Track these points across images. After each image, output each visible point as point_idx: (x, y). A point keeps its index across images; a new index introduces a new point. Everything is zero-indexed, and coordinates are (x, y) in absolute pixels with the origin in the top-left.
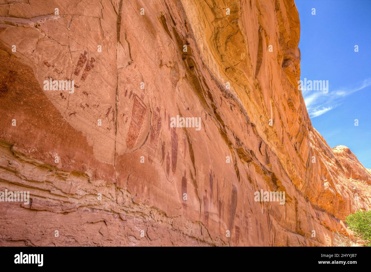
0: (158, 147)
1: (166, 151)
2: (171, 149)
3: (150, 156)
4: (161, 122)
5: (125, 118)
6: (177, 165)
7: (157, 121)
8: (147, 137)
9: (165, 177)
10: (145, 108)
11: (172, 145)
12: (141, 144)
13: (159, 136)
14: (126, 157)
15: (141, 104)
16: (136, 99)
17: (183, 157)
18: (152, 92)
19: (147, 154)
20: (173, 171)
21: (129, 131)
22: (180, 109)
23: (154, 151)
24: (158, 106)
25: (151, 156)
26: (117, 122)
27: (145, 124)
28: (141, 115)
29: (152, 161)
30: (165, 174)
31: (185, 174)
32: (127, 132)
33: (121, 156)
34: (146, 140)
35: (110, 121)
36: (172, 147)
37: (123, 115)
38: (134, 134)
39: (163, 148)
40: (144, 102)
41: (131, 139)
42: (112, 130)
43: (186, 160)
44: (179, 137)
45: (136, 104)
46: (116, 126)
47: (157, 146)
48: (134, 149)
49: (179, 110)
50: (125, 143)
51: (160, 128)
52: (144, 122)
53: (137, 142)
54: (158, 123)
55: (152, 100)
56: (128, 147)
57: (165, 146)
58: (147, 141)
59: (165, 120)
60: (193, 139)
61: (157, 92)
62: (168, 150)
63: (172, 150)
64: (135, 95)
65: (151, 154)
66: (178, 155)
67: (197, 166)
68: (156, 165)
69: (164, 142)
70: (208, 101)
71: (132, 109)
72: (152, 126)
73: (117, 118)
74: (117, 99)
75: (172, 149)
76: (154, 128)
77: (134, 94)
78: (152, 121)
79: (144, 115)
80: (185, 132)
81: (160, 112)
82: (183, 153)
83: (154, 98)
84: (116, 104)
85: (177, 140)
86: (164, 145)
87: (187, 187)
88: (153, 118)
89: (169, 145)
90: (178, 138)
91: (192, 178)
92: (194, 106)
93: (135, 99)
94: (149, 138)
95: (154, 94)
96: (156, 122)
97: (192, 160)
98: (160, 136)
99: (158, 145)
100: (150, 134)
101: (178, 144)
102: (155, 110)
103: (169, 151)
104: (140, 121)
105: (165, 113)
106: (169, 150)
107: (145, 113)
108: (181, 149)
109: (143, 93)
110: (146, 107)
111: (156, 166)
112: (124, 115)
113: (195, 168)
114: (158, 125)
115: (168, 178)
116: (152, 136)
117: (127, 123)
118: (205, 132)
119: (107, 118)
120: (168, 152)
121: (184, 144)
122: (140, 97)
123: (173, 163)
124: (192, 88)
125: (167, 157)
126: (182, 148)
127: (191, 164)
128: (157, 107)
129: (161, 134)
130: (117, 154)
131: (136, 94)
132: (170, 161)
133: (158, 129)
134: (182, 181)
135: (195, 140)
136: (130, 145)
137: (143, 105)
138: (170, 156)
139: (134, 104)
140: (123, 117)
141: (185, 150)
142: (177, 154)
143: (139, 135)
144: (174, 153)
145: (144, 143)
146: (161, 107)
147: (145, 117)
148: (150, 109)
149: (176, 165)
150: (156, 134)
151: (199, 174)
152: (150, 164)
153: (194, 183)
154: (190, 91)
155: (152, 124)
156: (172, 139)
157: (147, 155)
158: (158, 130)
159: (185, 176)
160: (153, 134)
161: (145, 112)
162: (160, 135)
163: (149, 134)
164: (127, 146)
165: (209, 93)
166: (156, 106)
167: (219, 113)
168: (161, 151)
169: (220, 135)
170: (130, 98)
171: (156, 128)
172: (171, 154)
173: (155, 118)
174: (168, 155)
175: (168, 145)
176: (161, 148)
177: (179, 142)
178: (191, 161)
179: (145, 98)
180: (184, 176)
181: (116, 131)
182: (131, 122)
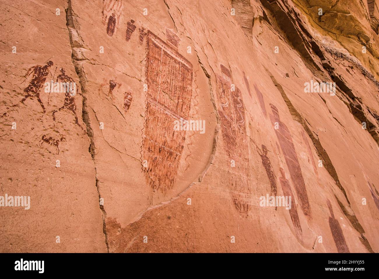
0: (252, 163)
1: (274, 168)
2: (284, 161)
3: (236, 193)
4: (241, 100)
5: (119, 94)
6: (309, 194)
7: (230, 97)
8: (214, 142)
9: (294, 238)
10: (189, 67)
11: (283, 150)
12: (201, 164)
13: (245, 132)
14: (152, 225)
15: (174, 56)
16: (151, 44)
17: (313, 171)
18: (200, 32)
19: (228, 190)
20: (306, 214)
21: (147, 133)
22: (273, 75)
23: (244, 177)
24: (222, 62)
25: (241, 194)
26: (87, 109)
27: (197, 108)
28: (180, 84)
29: (247, 207)
30: (292, 230)
31: (330, 208)
32: (139, 140)
33: (132, 225)
34: (213, 151)
35: (54, 112)
36: (284, 153)
37: (108, 86)
38: (169, 140)
39: (266, 163)
40: (180, 52)
41: (159, 157)
42: (72, 143)
43: (320, 176)
44: (290, 130)
45: (157, 56)
46: (88, 124)
47: (247, 160)
48: (178, 188)
49: (272, 77)
50: (139, 178)
51: (243, 113)
52: (192, 104)
53: (183, 162)
54: (236, 102)
55: (202, 48)
56: (153, 187)
57: (267, 156)
58: (217, 153)
59: (250, 95)
60: (317, 128)
61: (211, 32)
62: (279, 165)
63: (287, 162)
64: (145, 34)
65: (238, 188)
66: (303, 170)
67: (345, 182)
68: (261, 213)
69: (263, 147)
70: (316, 59)
71: (144, 69)
72: (222, 110)
73: (85, 99)
74: (76, 38)
75: (286, 159)
76: (228, 115)
77: (143, 29)
78: (216, 99)
79: (191, 85)
80: (297, 119)
81: (234, 77)
82: (311, 162)
83: (208, 45)
84: (73, 56)
85: (289, 137)
86: (266, 152)
87: (346, 240)
88: (217, 91)
89: (277, 152)
90: (288, 132)
91: (345, 212)
92: (296, 69)
93: (148, 43)
94: (220, 142)
95: (205, 35)
96: (228, 102)
97: (330, 173)
98: (248, 134)
99: (250, 157)
100: (220, 131)
101: (293, 145)
102: (218, 71)
103: (282, 166)
104: (180, 100)
105: (246, 80)
106: (281, 162)
107: (192, 78)
108: (304, 155)
109: (172, 30)
110: (192, 66)
111: (261, 219)
112: (112, 86)
113: (342, 189)
114: (236, 107)
115: (300, 238)
116: (226, 136)
117: (131, 110)
118: (330, 112)
119: (32, 103)
120: (281, 170)
121: (306, 143)
122: (165, 39)
123: (298, 192)
124: (281, 38)
125: (282, 182)
126: (305, 152)
127: (332, 182)
128: (222, 66)
129: (250, 128)
130: (115, 225)
131: (149, 31)
132: (290, 189)
133: (240, 116)
134: (332, 229)
135: (321, 129)
136: (159, 180)
137: (179, 59)
138: (288, 176)
139: (148, 55)
140: (110, 92)
141: (311, 154)
142: (299, 168)
143: (187, 141)
144: (294, 167)
145: (209, 162)
146: (232, 66)
147: (193, 90)
148: (204, 70)
149: (306, 195)
150: (237, 129)
151: (355, 200)
152: (244, 219)
153: (352, 223)
154: (281, 45)
155: (218, 106)
156: (278, 137)
157: (228, 195)
158: (239, 119)
159: (333, 215)
160: (229, 131)
161: (189, 77)
162: (248, 129)
163: (216, 132)
164: (149, 187)
165: (313, 44)
166: (220, 64)
167: (340, 76)
168: (262, 170)
169: (352, 116)
170: (128, 39)
171: (233, 116)
172: (288, 171)
173: (224, 91)
174: (281, 176)
175: (274, 151)
176: (260, 164)
177: (293, 140)
178: (330, 176)
179: (180, 43)
180: (331, 216)
181: (92, 144)
182: (148, 106)
